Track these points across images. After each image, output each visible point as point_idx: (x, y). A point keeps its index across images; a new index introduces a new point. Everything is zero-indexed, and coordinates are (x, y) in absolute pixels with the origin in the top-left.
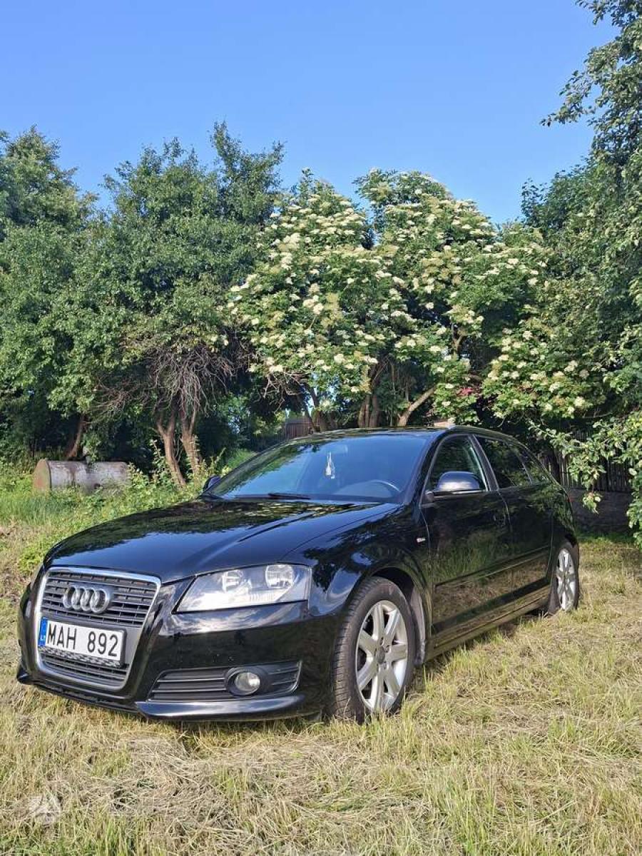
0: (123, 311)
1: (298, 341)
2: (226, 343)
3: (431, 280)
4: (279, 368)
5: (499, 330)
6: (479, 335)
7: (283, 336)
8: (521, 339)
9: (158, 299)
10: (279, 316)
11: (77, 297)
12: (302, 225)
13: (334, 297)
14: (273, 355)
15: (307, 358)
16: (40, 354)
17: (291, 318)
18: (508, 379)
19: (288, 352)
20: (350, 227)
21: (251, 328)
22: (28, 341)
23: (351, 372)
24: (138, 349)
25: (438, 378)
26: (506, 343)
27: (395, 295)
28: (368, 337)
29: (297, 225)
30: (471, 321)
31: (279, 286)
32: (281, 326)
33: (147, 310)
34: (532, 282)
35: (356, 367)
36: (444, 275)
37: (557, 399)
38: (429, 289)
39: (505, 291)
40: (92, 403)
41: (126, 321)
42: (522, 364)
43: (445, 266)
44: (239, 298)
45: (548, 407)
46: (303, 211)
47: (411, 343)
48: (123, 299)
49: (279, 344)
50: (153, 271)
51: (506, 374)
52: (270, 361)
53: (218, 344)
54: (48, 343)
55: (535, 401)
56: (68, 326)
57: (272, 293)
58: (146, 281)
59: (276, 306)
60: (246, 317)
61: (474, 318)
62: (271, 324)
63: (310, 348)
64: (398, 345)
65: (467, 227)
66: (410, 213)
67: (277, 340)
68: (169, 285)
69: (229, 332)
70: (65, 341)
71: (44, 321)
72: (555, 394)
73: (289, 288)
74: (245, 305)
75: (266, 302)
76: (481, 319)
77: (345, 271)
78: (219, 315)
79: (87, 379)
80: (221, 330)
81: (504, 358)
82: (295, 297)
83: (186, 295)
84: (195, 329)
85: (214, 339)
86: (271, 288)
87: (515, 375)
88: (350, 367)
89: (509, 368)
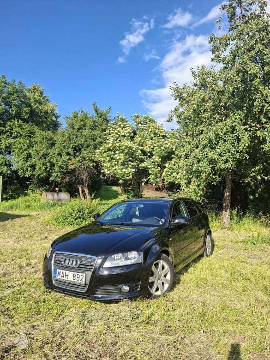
0: (68, 157)
1: (113, 165)
2: (95, 165)
3: (149, 148)
4: (109, 172)
5: (166, 161)
6: (160, 163)
7: (110, 164)
8: (172, 164)
9: (78, 154)
10: (109, 158)
11: (56, 152)
12: (116, 131)
13: (122, 155)
14: (107, 169)
15: (116, 169)
16: (46, 168)
17: (112, 158)
18: (168, 174)
19: (111, 168)
20: (128, 133)
21: (101, 161)
22: (44, 164)
23: (127, 173)
24: (72, 167)
25: (150, 174)
26: (167, 165)
27: (140, 152)
28: (132, 164)
29: (114, 131)
30: (158, 160)
31: (109, 150)
32: (110, 161)
33: (74, 157)
34: (174, 149)
35: (128, 172)
36: (152, 147)
37: (179, 180)
38: (148, 150)
39: (166, 153)
40: (60, 180)
41: (69, 159)
42: (171, 171)
43: (152, 144)
44: (98, 153)
45: (177, 182)
46: (116, 127)
47: (144, 165)
48: (68, 154)
49: (108, 166)
50: (76, 146)
51: (167, 173)
52: (106, 170)
53: (93, 166)
54: (49, 165)
55: (174, 180)
56: (54, 161)
57: (107, 151)
58: (75, 149)
59: (108, 156)
60: (100, 159)
61: (159, 159)
62: (107, 160)
63: (117, 166)
64: (140, 165)
65: (159, 133)
66: (145, 128)
67: (108, 165)
68: (80, 150)
69: (96, 162)
70: (53, 165)
71: (47, 159)
72: (178, 178)
73: (111, 150)
74: (100, 155)
75: (105, 155)
76: (160, 159)
77: (125, 148)
78: (93, 158)
79: (59, 174)
80: (94, 162)
81: (166, 169)
82: (113, 153)
83: (85, 153)
84: (87, 162)
85: (92, 164)
86: (107, 150)
87: (169, 173)
88: (127, 172)
89: (168, 172)
